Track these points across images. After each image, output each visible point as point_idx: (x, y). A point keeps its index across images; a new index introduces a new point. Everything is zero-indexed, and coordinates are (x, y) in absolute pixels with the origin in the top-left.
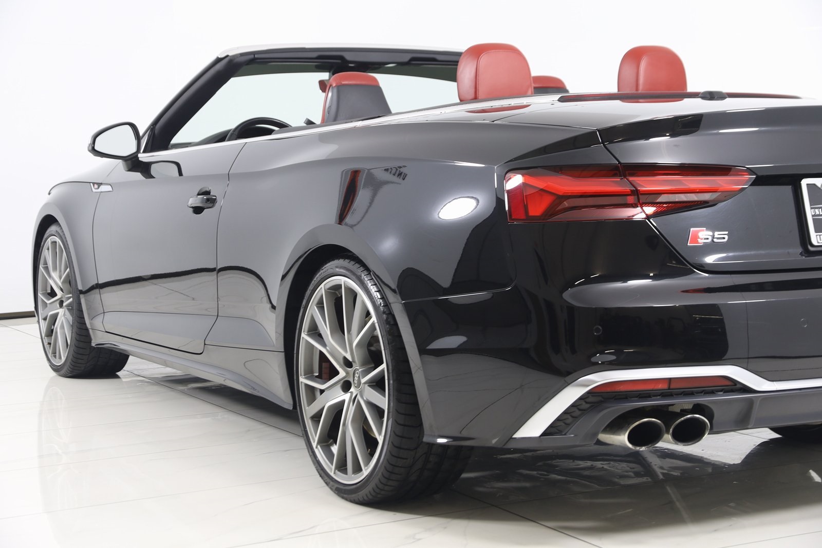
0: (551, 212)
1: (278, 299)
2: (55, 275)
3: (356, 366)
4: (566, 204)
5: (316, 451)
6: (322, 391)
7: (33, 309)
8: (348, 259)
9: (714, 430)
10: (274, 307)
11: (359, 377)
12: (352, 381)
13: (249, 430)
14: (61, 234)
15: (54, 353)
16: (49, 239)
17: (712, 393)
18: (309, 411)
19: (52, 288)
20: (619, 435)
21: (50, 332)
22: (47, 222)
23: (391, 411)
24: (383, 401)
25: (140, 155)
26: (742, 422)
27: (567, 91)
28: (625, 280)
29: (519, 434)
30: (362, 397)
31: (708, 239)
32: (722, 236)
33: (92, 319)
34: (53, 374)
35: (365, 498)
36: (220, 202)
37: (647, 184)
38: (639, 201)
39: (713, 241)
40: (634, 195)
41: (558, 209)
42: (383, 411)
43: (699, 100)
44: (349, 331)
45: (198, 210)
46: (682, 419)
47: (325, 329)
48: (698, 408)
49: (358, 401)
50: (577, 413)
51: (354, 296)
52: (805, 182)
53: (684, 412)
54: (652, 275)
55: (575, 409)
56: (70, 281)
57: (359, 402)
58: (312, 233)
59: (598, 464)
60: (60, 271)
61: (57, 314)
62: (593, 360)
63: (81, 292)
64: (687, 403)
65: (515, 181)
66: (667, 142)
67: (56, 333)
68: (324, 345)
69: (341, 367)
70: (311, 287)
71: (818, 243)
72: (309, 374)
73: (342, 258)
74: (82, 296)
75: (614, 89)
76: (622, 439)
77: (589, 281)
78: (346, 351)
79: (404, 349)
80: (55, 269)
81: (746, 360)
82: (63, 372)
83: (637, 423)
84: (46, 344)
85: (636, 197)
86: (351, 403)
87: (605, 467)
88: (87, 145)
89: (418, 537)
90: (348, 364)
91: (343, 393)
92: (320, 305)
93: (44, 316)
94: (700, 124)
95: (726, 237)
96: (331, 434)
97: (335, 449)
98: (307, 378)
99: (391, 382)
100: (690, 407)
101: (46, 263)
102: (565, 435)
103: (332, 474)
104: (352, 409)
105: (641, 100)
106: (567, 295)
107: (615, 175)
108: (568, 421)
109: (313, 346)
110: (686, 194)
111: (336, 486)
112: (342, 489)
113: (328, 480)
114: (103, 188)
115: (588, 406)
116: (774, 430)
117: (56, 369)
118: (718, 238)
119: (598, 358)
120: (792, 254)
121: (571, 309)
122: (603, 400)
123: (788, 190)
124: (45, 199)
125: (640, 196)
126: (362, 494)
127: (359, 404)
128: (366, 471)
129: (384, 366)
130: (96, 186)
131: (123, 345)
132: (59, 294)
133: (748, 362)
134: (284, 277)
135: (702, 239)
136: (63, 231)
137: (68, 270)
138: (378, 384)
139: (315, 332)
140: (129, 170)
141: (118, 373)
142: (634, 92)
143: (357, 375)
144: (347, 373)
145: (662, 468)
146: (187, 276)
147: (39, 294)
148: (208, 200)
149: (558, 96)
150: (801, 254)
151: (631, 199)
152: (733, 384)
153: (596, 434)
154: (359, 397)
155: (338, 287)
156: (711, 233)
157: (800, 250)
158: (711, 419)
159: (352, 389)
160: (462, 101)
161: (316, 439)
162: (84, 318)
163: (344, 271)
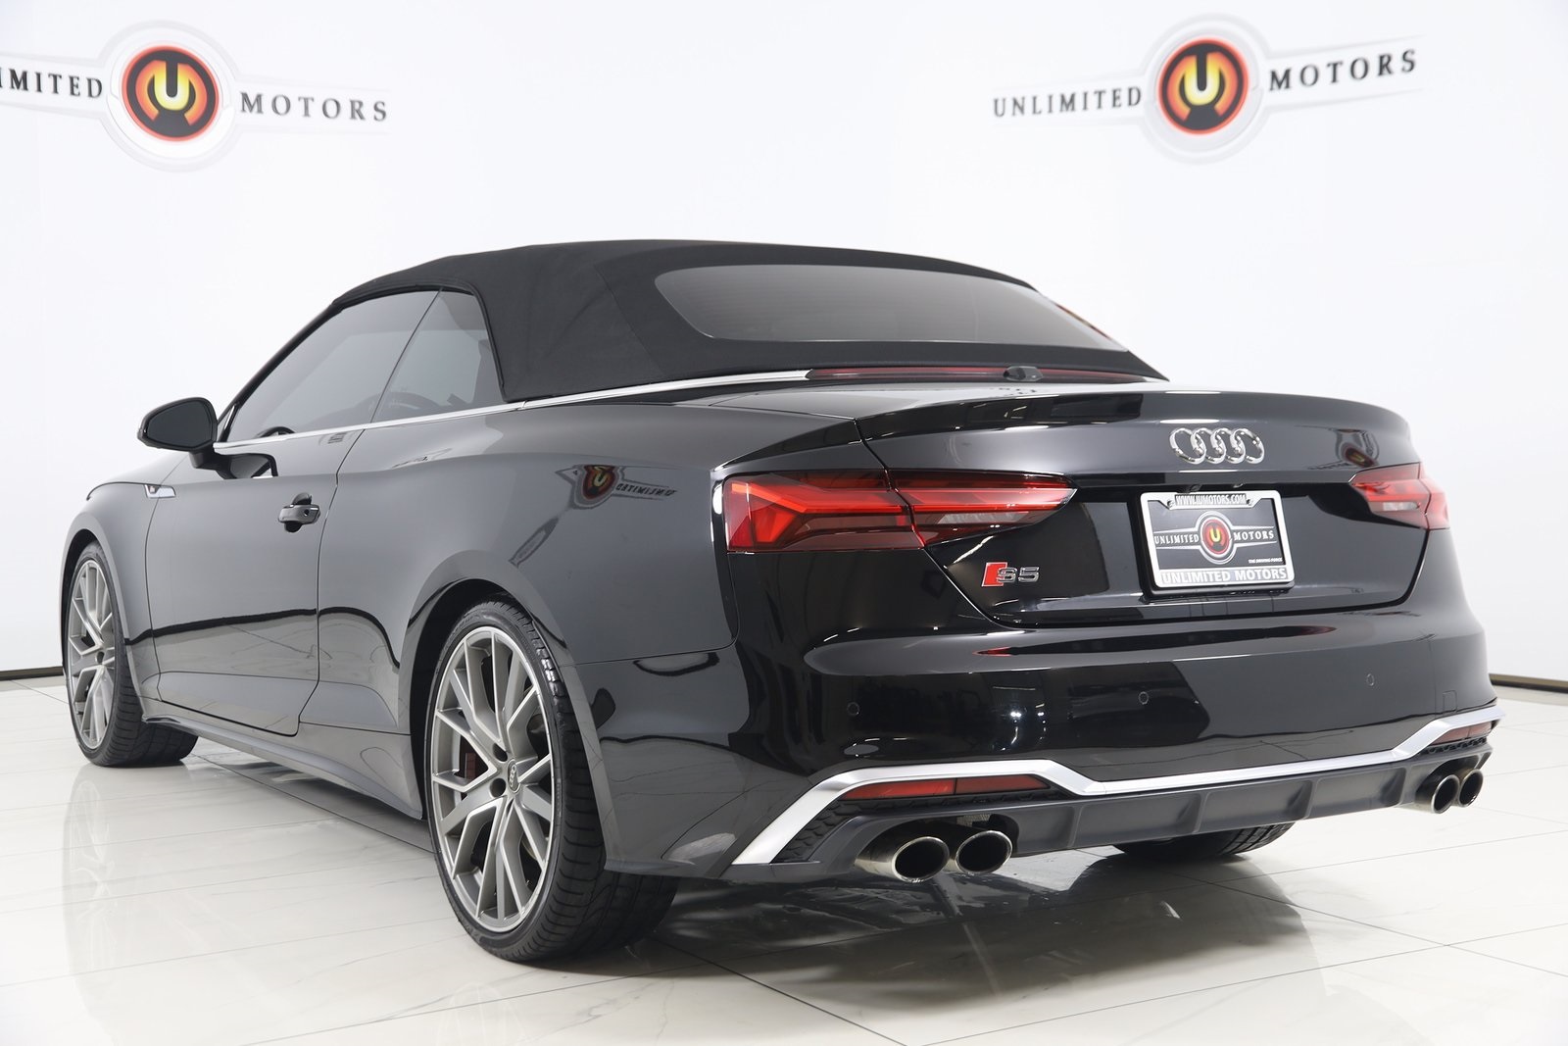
0: (788, 536)
1: (402, 656)
2: (93, 615)
3: (511, 759)
4: (808, 527)
5: (453, 882)
6: (463, 795)
7: (61, 665)
8: (500, 601)
9: (1019, 853)
10: (397, 664)
11: (516, 773)
12: (506, 779)
13: (366, 848)
14: (104, 561)
15: (87, 729)
16: (86, 563)
17: (1014, 799)
18: (444, 823)
19: (88, 634)
20: (885, 861)
21: (83, 697)
22: (82, 541)
23: (559, 823)
24: (547, 810)
25: (215, 445)
26: (1058, 840)
29: (741, 860)
30: (519, 804)
31: (1011, 578)
32: (1030, 574)
33: (143, 681)
34: (86, 761)
35: (523, 952)
36: (325, 514)
37: (927, 499)
38: (913, 523)
39: (1017, 579)
40: (907, 514)
41: (799, 532)
42: (548, 824)
44: (501, 707)
45: (292, 526)
46: (973, 837)
47: (468, 703)
48: (997, 821)
49: (514, 809)
51: (508, 654)
52: (1145, 498)
53: (979, 826)
54: (936, 628)
55: (821, 823)
56: (112, 629)
57: (515, 813)
58: (451, 562)
60: (100, 613)
61: (94, 672)
62: (847, 751)
63: (128, 642)
64: (984, 812)
67: (91, 700)
68: (467, 728)
69: (490, 759)
70: (448, 643)
71: (1164, 583)
72: (445, 767)
73: (493, 600)
74: (128, 648)
76: (888, 866)
77: (844, 637)
78: (498, 736)
79: (578, 731)
80: (93, 607)
81: (1063, 751)
82: (98, 759)
83: (910, 843)
84: (76, 714)
85: (909, 517)
86: (504, 814)
88: (138, 430)
89: (595, 1012)
90: (501, 754)
91: (493, 798)
92: (461, 667)
93: (75, 675)
95: (1037, 575)
96: (474, 858)
97: (480, 878)
98: (443, 777)
99: (559, 781)
100: (985, 818)
101: (80, 596)
102: (806, 861)
103: (476, 918)
104: (506, 821)
106: (811, 659)
107: (878, 486)
109: (451, 729)
111: (482, 935)
112: (488, 939)
113: (470, 927)
114: (163, 492)
116: (1118, 846)
117: (89, 754)
119: (855, 749)
120: (1130, 599)
121: (817, 677)
122: (859, 809)
123: (1121, 508)
124: (82, 505)
125: (915, 516)
126: (516, 948)
127: (515, 815)
128: (524, 912)
129: (549, 757)
130: (152, 489)
131: (186, 721)
132: (98, 642)
133: (1065, 754)
134: (411, 622)
135: (1003, 578)
136: (103, 553)
137: (111, 614)
138: (541, 784)
139: (453, 708)
140: (201, 466)
141: (182, 760)
143: (513, 771)
144: (499, 768)
147: (69, 641)
148: (304, 514)
150: (1141, 599)
151: (902, 520)
152: (1045, 786)
153: (852, 859)
154: (514, 803)
155: (485, 644)
156: (1016, 570)
157: (1141, 593)
158: (1014, 836)
159: (506, 792)
161: (454, 865)
162: (131, 681)
163: (495, 619)
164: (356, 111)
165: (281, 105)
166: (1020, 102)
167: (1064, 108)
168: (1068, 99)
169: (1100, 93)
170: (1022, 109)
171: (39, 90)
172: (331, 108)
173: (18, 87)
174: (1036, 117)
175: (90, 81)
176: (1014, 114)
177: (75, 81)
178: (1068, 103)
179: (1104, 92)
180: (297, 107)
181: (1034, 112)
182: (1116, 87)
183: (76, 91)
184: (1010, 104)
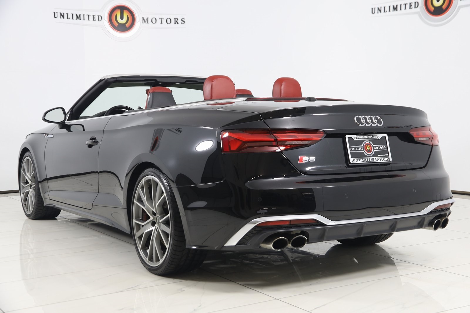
0: (240, 148)
1: (124, 186)
2: (28, 174)
3: (157, 215)
4: (246, 145)
5: (140, 252)
6: (143, 226)
7: (18, 189)
8: (154, 168)
9: (309, 242)
10: (122, 188)
11: (159, 220)
12: (156, 221)
13: (113, 243)
14: (31, 156)
15: (27, 209)
16: (25, 158)
17: (308, 226)
18: (137, 234)
19: (27, 180)
20: (269, 244)
21: (26, 200)
22: (25, 151)
23: (172, 234)
24: (169, 230)
25: (66, 122)
26: (321, 238)
27: (253, 96)
28: (273, 178)
29: (226, 245)
30: (160, 228)
31: (307, 160)
32: (313, 159)
33: (44, 193)
34: (27, 218)
35: (161, 272)
36: (100, 142)
37: (282, 137)
38: (278, 144)
39: (309, 161)
40: (276, 141)
41: (243, 147)
42: (169, 235)
43: (305, 101)
44: (154, 200)
45: (90, 146)
46: (296, 237)
47: (144, 199)
48: (303, 233)
49: (158, 230)
50: (251, 235)
51: (156, 184)
52: (347, 136)
53: (297, 234)
54: (284, 175)
55: (250, 233)
56: (34, 177)
58: (139, 157)
59: (265, 256)
60: (30, 172)
61: (29, 191)
62: (258, 212)
63: (39, 182)
64: (299, 230)
65: (226, 135)
66: (291, 119)
67: (28, 200)
68: (144, 206)
69: (151, 215)
70: (138, 180)
71: (353, 162)
72: (138, 218)
73: (152, 168)
74: (39, 183)
75: (271, 96)
76: (270, 246)
77: (257, 178)
78: (153, 208)
79: (178, 207)
80: (28, 171)
81: (322, 212)
82: (31, 217)
83: (277, 239)
84: (24, 205)
85: (276, 142)
86: (155, 231)
87: (268, 257)
88: (42, 117)
89: (183, 289)
90: (154, 214)
91: (152, 227)
92: (142, 188)
93: (23, 192)
94: (305, 111)
95: (315, 160)
96: (146, 245)
97: (148, 251)
98: (136, 220)
99: (172, 222)
100: (299, 232)
101: (24, 169)
102: (246, 244)
103: (147, 262)
104: (156, 233)
105: (282, 101)
106: (247, 185)
107: (267, 133)
108: (247, 239)
109: (139, 206)
110: (298, 141)
111: (149, 267)
112: (151, 269)
113: (145, 265)
114: (50, 136)
115: (255, 232)
116: (339, 241)
117: (28, 216)
118: (311, 160)
119: (260, 211)
120: (342, 167)
121: (249, 190)
122: (262, 229)
123: (340, 140)
124: (24, 140)
125: (278, 142)
126: (159, 271)
127: (159, 232)
128: (161, 261)
129: (169, 215)
130: (46, 135)
131: (58, 205)
132: (30, 182)
133: (323, 213)
134: (127, 175)
135: (304, 160)
136: (32, 155)
137: (34, 172)
138: (166, 223)
139: (140, 200)
140: (61, 128)
141: (56, 218)
142: (279, 97)
143: (158, 219)
144: (154, 218)
145: (292, 257)
146: (86, 175)
147: (21, 183)
148: (95, 142)
149: (245, 99)
150: (346, 167)
151: (274, 143)
152: (317, 222)
153: (259, 244)
154: (158, 228)
155: (150, 180)
156: (308, 158)
157: (346, 165)
158: (308, 237)
159: (156, 225)
160: (206, 100)
161: (140, 247)
162: (40, 193)
163: (152, 173)
164: (176, 22)
165: (154, 21)
166: (380, 9)
167: (394, 10)
168: (395, 7)
169: (405, 5)
170: (380, 11)
171: (84, 20)
172: (169, 21)
173: (78, 19)
174: (385, 13)
175: (98, 16)
176: (378, 13)
177: (94, 17)
178: (395, 8)
179: (407, 4)
180: (159, 21)
181: (384, 12)
182: (410, 2)
183: (94, 19)
184: (377, 10)
